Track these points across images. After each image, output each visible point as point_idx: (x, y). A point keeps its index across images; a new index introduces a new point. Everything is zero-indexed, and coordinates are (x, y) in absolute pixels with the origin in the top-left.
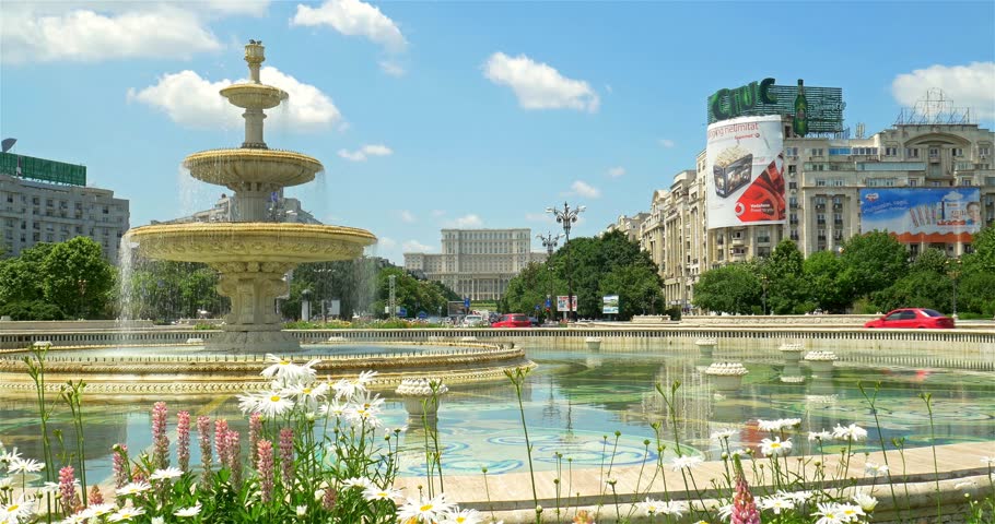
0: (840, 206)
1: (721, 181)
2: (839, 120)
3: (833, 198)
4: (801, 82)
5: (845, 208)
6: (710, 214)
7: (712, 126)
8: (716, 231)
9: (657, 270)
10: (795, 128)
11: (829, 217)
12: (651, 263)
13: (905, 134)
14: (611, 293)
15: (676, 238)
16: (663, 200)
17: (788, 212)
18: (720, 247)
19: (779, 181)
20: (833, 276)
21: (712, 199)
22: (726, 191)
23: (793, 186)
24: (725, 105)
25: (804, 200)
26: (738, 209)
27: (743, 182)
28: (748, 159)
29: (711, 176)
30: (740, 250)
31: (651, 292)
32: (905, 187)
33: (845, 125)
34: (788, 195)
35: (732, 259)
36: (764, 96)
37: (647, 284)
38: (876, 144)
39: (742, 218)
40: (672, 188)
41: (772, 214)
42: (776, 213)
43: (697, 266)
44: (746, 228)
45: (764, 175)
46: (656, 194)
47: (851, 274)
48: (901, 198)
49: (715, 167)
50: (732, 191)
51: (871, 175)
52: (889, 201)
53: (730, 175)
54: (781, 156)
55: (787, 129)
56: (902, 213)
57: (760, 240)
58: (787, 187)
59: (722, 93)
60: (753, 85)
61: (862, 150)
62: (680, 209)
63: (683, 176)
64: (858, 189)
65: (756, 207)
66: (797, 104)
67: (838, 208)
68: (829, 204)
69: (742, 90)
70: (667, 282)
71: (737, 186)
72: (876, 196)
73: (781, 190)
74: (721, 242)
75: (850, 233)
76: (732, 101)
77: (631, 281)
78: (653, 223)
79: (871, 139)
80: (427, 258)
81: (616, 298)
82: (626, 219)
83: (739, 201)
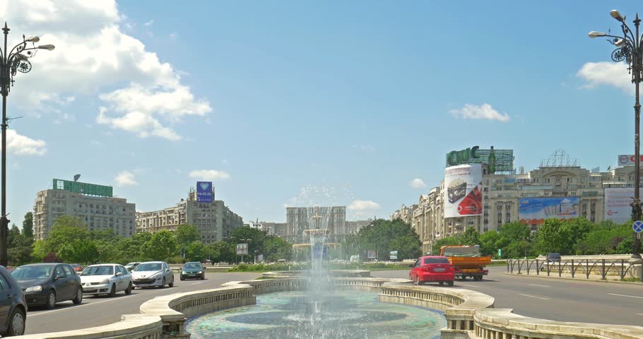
0: (509, 206)
1: (451, 195)
2: (511, 165)
3: (506, 203)
4: (492, 147)
5: (512, 207)
6: (445, 210)
7: (448, 168)
8: (447, 219)
9: (419, 237)
10: (488, 170)
11: (504, 212)
12: (415, 234)
13: (543, 172)
14: (394, 250)
15: (430, 221)
16: (425, 200)
17: (483, 210)
18: (450, 227)
19: (479, 195)
20: (494, 241)
21: (447, 203)
22: (453, 200)
23: (486, 198)
24: (454, 159)
25: (491, 203)
26: (459, 209)
27: (462, 196)
28: (465, 185)
29: (446, 193)
30: (459, 228)
31: (414, 249)
32: (542, 197)
33: (514, 167)
34: (483, 202)
35: (456, 232)
36: (473, 154)
37: (413, 245)
38: (529, 177)
39: (461, 213)
40: (429, 195)
41: (475, 211)
42: (477, 211)
43: (439, 235)
44: (463, 218)
45: (472, 193)
46: (421, 197)
47: (503, 241)
48: (540, 203)
49: (448, 188)
50: (457, 200)
51: (525, 192)
52: (534, 204)
53: (455, 193)
54: (481, 184)
55: (484, 170)
56: (540, 210)
57: (469, 223)
58: (483, 198)
59: (453, 153)
60: (468, 149)
61: (521, 180)
62: (432, 206)
63: (435, 190)
64: (519, 199)
65: (468, 208)
66: (490, 157)
67: (508, 208)
68: (504, 206)
69: (463, 151)
70: (424, 243)
71: (458, 198)
72: (527, 202)
73: (480, 200)
74: (450, 224)
75: (513, 219)
76: (458, 157)
77: (406, 243)
78: (419, 212)
79: (527, 174)
80: (277, 226)
81: (396, 252)
82: (406, 208)
83: (460, 205)
